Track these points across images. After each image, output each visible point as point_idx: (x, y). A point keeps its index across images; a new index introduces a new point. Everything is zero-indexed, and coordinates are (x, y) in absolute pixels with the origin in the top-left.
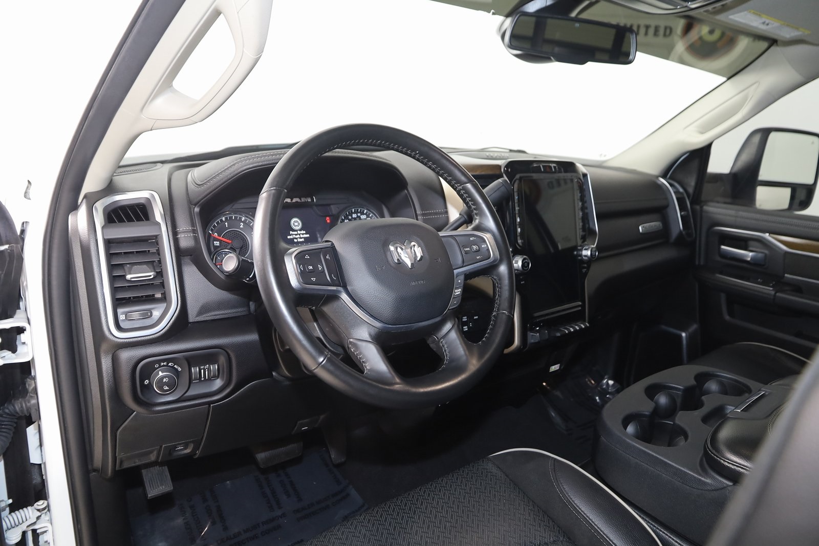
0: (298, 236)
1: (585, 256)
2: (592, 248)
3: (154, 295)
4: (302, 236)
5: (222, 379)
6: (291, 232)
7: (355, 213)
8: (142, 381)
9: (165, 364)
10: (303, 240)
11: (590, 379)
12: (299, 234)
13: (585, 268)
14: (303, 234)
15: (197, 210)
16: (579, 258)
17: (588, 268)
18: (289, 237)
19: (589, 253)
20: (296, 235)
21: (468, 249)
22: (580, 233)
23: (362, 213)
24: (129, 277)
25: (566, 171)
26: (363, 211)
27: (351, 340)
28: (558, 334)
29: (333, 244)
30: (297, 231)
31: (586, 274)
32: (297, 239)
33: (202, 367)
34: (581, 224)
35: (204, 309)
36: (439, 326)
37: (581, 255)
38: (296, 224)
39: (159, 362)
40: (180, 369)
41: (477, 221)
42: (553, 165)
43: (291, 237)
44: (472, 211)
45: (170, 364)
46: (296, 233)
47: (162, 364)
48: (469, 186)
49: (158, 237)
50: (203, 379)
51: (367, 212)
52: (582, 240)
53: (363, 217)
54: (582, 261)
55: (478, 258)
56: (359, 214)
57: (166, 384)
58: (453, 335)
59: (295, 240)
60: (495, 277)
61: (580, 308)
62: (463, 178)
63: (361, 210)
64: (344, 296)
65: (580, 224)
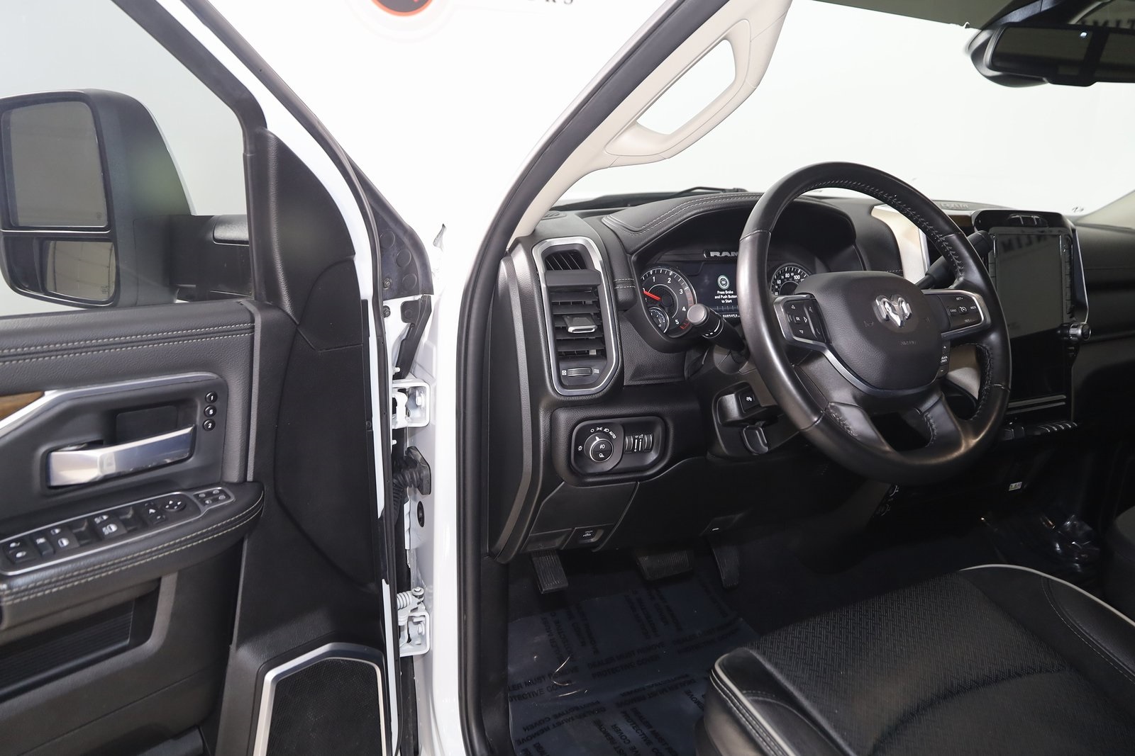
0: (726, 297)
1: (1074, 335)
2: (1084, 325)
3: (588, 351)
4: (729, 297)
5: (656, 452)
6: (718, 292)
7: (788, 272)
8: (576, 447)
9: (601, 429)
10: (730, 301)
11: (1046, 518)
12: (727, 295)
13: (1071, 351)
14: (731, 295)
15: (633, 258)
16: (1065, 338)
17: (1076, 351)
18: (716, 297)
19: (1079, 332)
20: (724, 295)
21: (955, 311)
22: (1067, 305)
23: (796, 273)
24: (571, 329)
25: (1052, 226)
26: (797, 270)
27: (833, 404)
28: (1038, 433)
29: (812, 295)
30: (724, 290)
31: (1074, 359)
32: (724, 299)
33: (637, 437)
34: (1069, 294)
35: (638, 373)
36: (924, 397)
37: (1068, 335)
38: (724, 282)
39: (595, 426)
40: (614, 437)
41: (961, 279)
42: (1035, 217)
43: (719, 297)
44: (956, 267)
45: (605, 430)
46: (723, 293)
47: (598, 429)
48: (953, 236)
49: (598, 287)
50: (635, 451)
51: (801, 272)
52: (1070, 315)
53: (797, 277)
54: (1069, 343)
55: (966, 321)
56: (792, 274)
57: (602, 451)
58: (940, 410)
59: (723, 302)
60: (984, 345)
61: (1064, 403)
62: (947, 228)
63: (794, 269)
64: (829, 354)
65: (1067, 294)
